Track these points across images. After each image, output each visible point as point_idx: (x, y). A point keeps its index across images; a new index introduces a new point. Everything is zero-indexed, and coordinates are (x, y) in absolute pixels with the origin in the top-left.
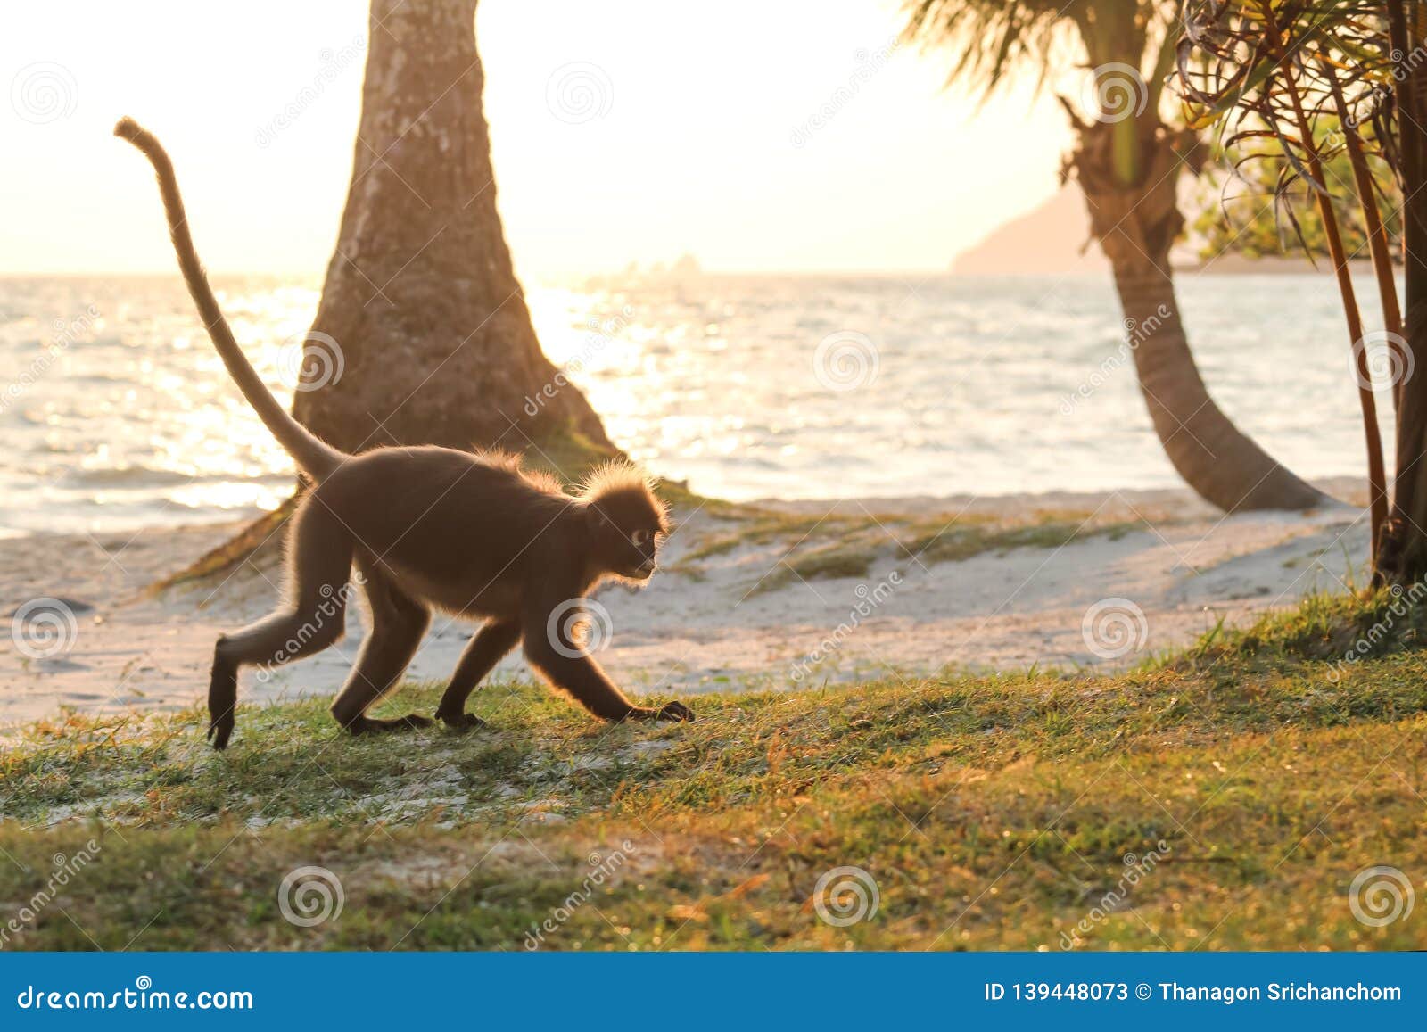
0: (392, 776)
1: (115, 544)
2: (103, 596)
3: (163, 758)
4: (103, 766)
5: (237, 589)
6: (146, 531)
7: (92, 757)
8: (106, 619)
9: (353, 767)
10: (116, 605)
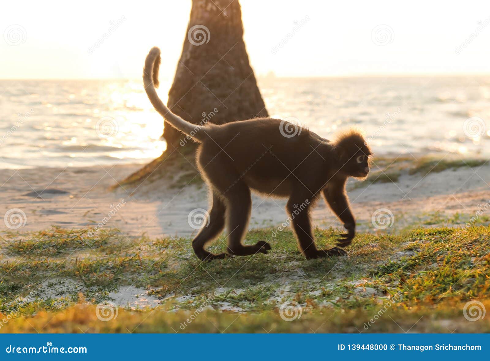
0: (271, 273)
1: (80, 171)
2: (75, 189)
3: (165, 267)
4: (132, 270)
5: (145, 188)
6: (95, 167)
7: (127, 265)
8: (76, 196)
9: (252, 269)
10: (81, 192)
